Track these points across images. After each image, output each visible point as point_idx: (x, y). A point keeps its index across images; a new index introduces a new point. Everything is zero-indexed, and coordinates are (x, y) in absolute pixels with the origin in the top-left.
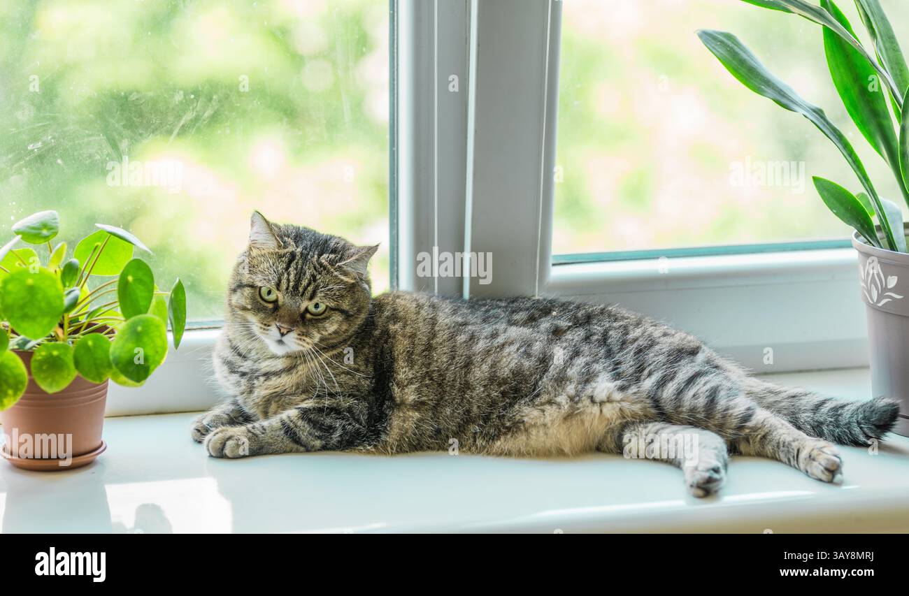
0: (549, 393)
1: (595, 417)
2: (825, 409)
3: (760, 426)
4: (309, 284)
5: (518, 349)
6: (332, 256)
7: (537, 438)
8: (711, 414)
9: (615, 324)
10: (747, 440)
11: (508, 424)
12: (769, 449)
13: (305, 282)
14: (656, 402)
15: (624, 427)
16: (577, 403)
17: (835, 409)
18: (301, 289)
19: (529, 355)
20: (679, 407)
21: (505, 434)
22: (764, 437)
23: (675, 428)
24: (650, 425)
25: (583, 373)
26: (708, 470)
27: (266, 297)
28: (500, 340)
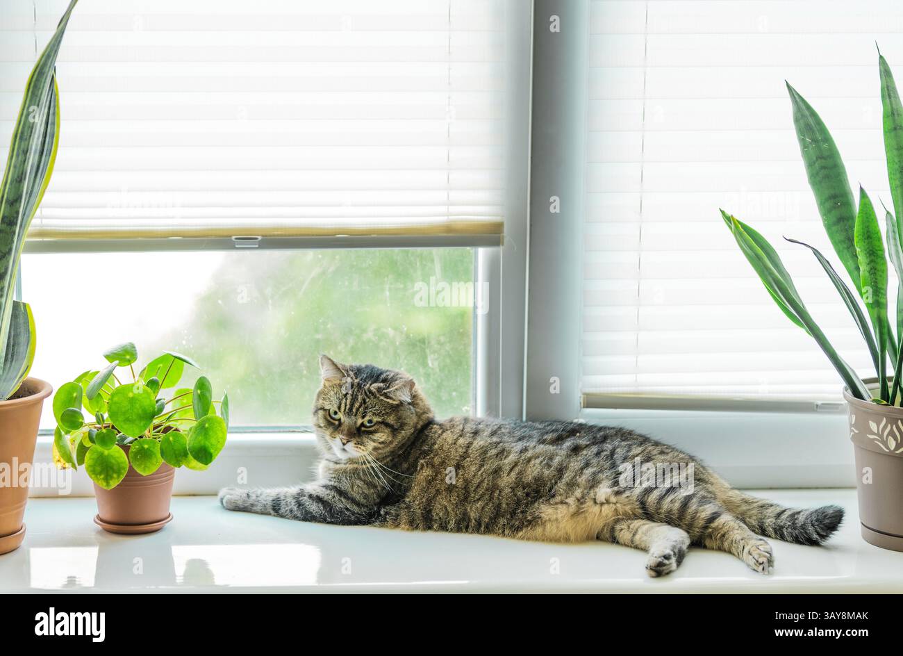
0: (561, 495)
1: (595, 515)
2: (784, 516)
3: (720, 527)
4: (360, 407)
5: (541, 462)
6: (381, 385)
7: (551, 529)
8: (683, 515)
9: (623, 443)
10: (710, 536)
11: (529, 518)
12: (726, 544)
13: (357, 405)
14: (643, 504)
15: (617, 521)
16: (582, 503)
17: (793, 515)
18: (354, 410)
19: (549, 466)
20: (660, 508)
21: (527, 526)
22: (723, 536)
23: (653, 524)
24: (636, 521)
25: (590, 480)
26: (660, 557)
27: (333, 416)
28: (529, 454)
